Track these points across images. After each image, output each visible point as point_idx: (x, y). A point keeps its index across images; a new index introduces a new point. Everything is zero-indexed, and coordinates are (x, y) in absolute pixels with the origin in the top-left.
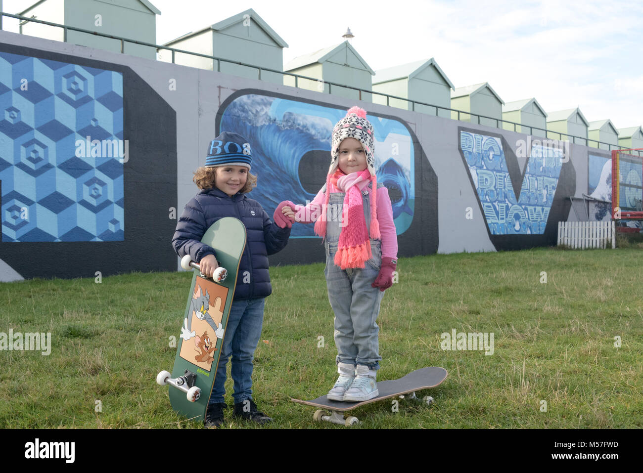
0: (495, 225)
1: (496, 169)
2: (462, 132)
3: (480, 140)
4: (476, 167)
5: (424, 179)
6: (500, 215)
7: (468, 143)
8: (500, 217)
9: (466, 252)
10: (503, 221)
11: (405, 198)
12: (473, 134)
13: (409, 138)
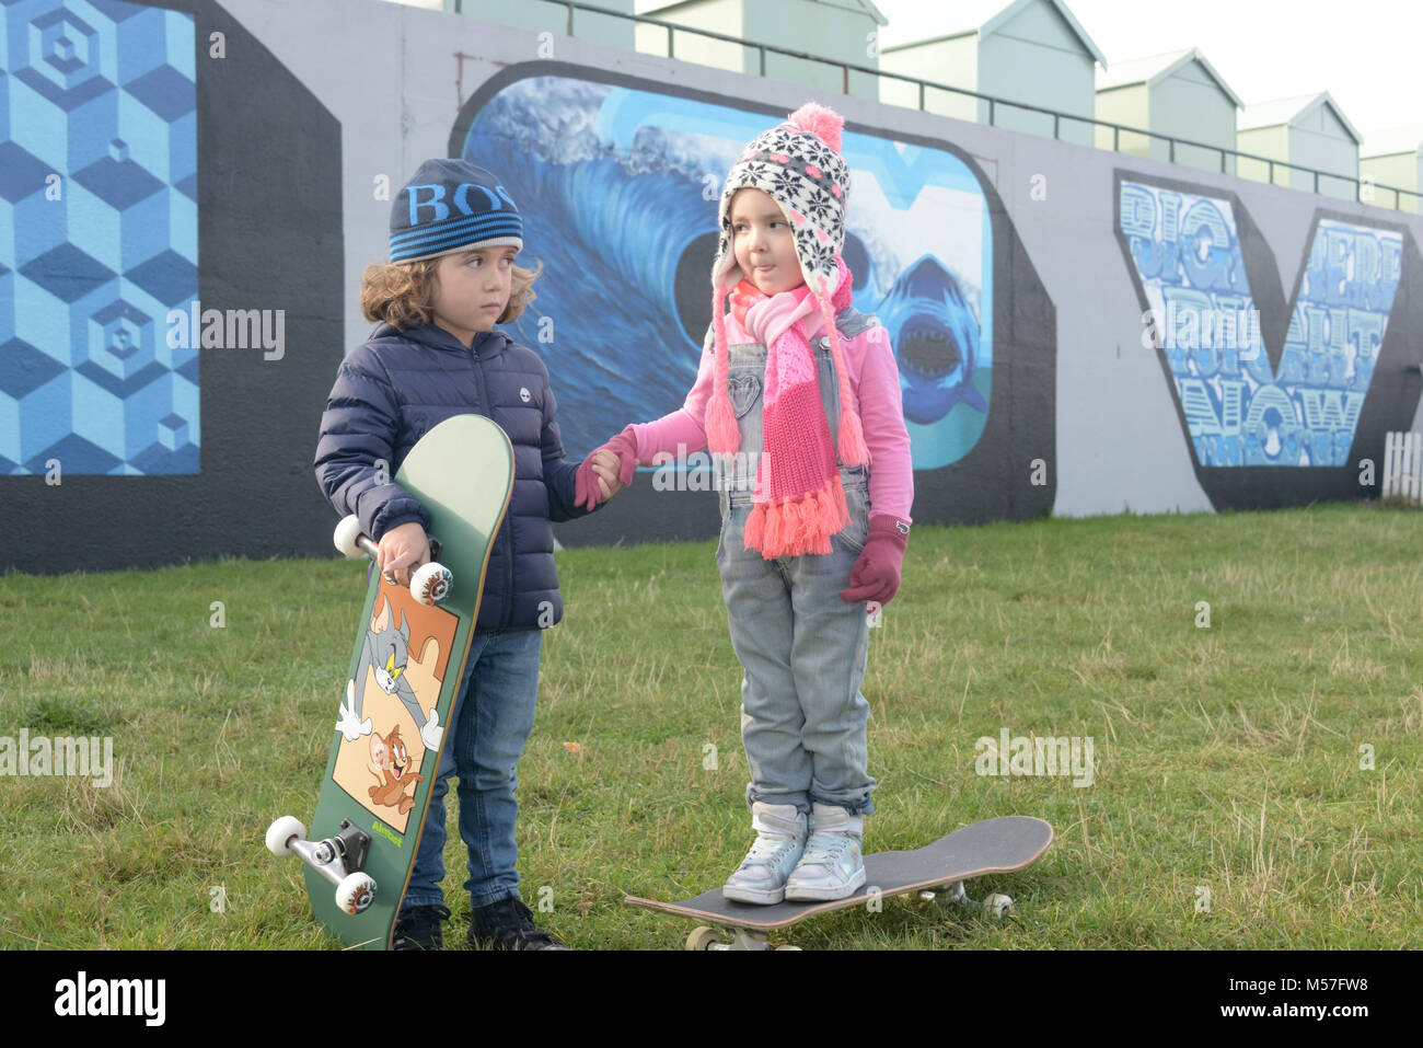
0: (1212, 439)
1: (1217, 285)
2: (1124, 183)
3: (1175, 208)
4: (1164, 280)
5: (1018, 312)
6: (1225, 412)
7: (1141, 214)
8: (1226, 418)
9: (1132, 511)
10: (1235, 430)
11: (966, 364)
12: (1155, 191)
13: (979, 201)
